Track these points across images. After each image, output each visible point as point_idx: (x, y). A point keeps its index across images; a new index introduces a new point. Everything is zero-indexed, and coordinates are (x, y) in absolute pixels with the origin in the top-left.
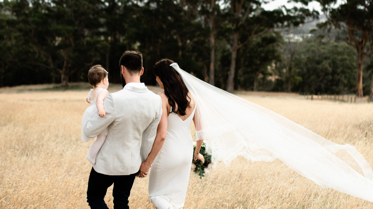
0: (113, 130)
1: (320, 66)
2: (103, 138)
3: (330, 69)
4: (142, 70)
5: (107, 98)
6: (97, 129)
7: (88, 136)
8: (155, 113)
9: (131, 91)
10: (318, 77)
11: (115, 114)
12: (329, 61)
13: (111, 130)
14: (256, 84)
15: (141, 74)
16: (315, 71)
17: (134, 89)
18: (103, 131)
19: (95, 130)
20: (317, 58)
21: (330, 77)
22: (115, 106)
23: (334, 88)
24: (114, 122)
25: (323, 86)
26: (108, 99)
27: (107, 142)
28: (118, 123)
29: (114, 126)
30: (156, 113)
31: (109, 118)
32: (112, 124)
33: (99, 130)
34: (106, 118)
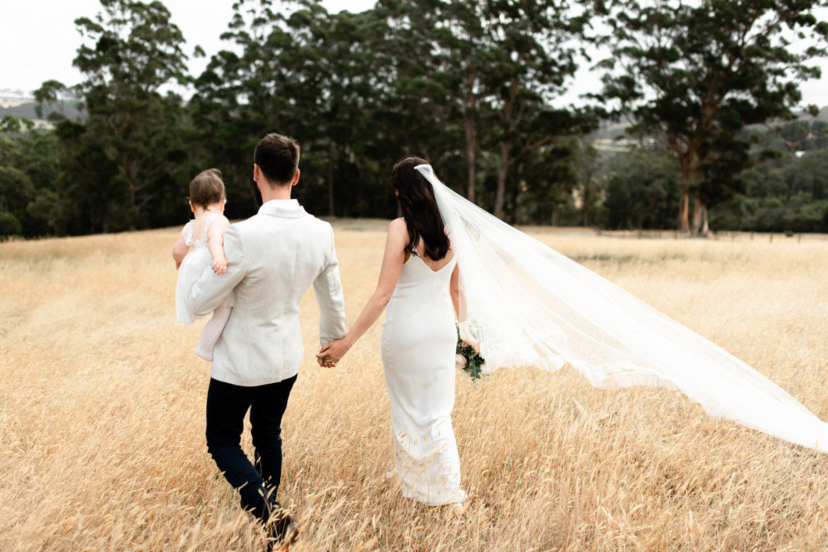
0: (245, 294)
1: (649, 189)
2: (225, 313)
3: (664, 193)
4: (297, 176)
5: (228, 233)
6: (213, 297)
7: (197, 312)
8: (323, 258)
9: (273, 216)
10: (647, 204)
11: (247, 263)
12: (663, 181)
13: (239, 295)
14: (555, 216)
15: (294, 183)
16: (642, 195)
17: (279, 213)
18: (225, 299)
19: (208, 300)
20: (646, 176)
21: (664, 205)
22: (244, 248)
23: (670, 220)
24: (245, 278)
25: (653, 217)
26: (229, 236)
27: (234, 320)
28: (253, 280)
29: (245, 286)
30: (326, 257)
31: (235, 272)
32: (241, 283)
33: (219, 298)
34: (230, 273)
